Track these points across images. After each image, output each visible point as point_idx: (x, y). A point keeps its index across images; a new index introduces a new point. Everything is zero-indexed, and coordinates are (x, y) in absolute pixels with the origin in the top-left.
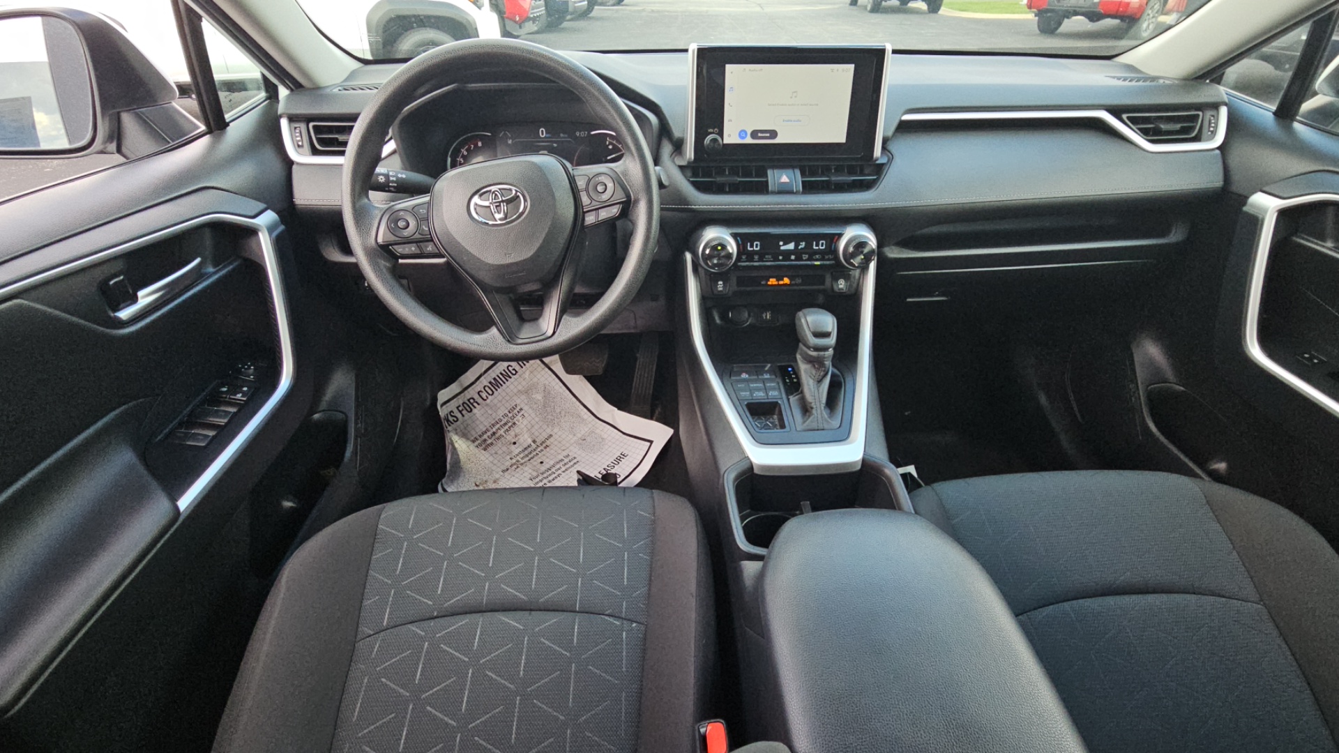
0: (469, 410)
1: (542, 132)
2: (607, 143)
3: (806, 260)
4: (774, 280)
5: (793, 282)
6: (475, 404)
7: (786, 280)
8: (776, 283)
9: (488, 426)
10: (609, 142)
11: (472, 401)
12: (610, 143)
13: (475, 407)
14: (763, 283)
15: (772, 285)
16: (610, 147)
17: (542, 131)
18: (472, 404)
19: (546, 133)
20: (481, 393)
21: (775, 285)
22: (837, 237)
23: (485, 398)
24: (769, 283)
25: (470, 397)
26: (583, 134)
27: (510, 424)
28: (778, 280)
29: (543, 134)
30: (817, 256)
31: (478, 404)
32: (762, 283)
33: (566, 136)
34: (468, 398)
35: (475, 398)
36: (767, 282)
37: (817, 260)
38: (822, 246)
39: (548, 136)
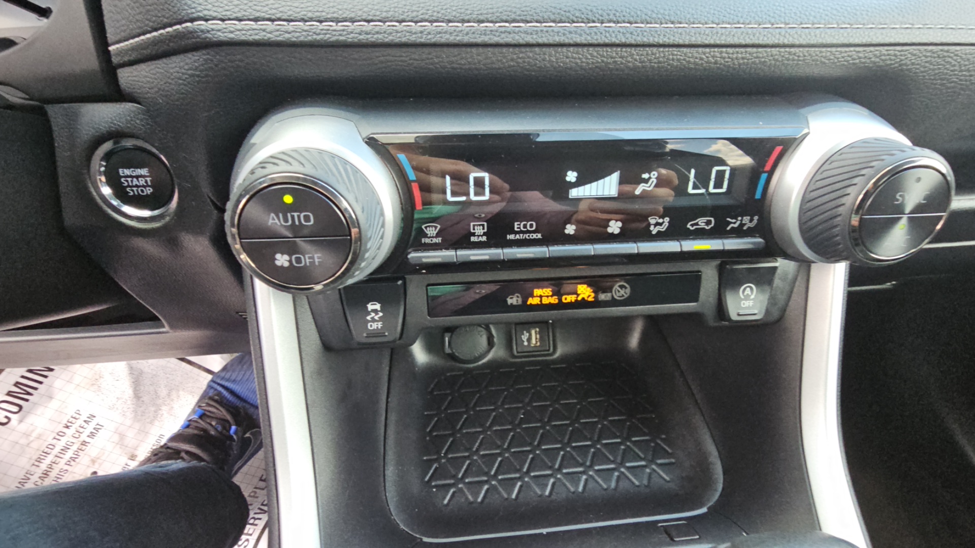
3: (661, 236)
4: (548, 291)
5: (603, 297)
7: (585, 292)
8: (554, 300)
14: (513, 300)
15: (541, 307)
21: (550, 307)
22: (779, 149)
24: (532, 301)
27: (75, 448)
28: (558, 293)
30: (701, 222)
32: (510, 301)
36: (525, 301)
37: (700, 234)
38: (718, 185)
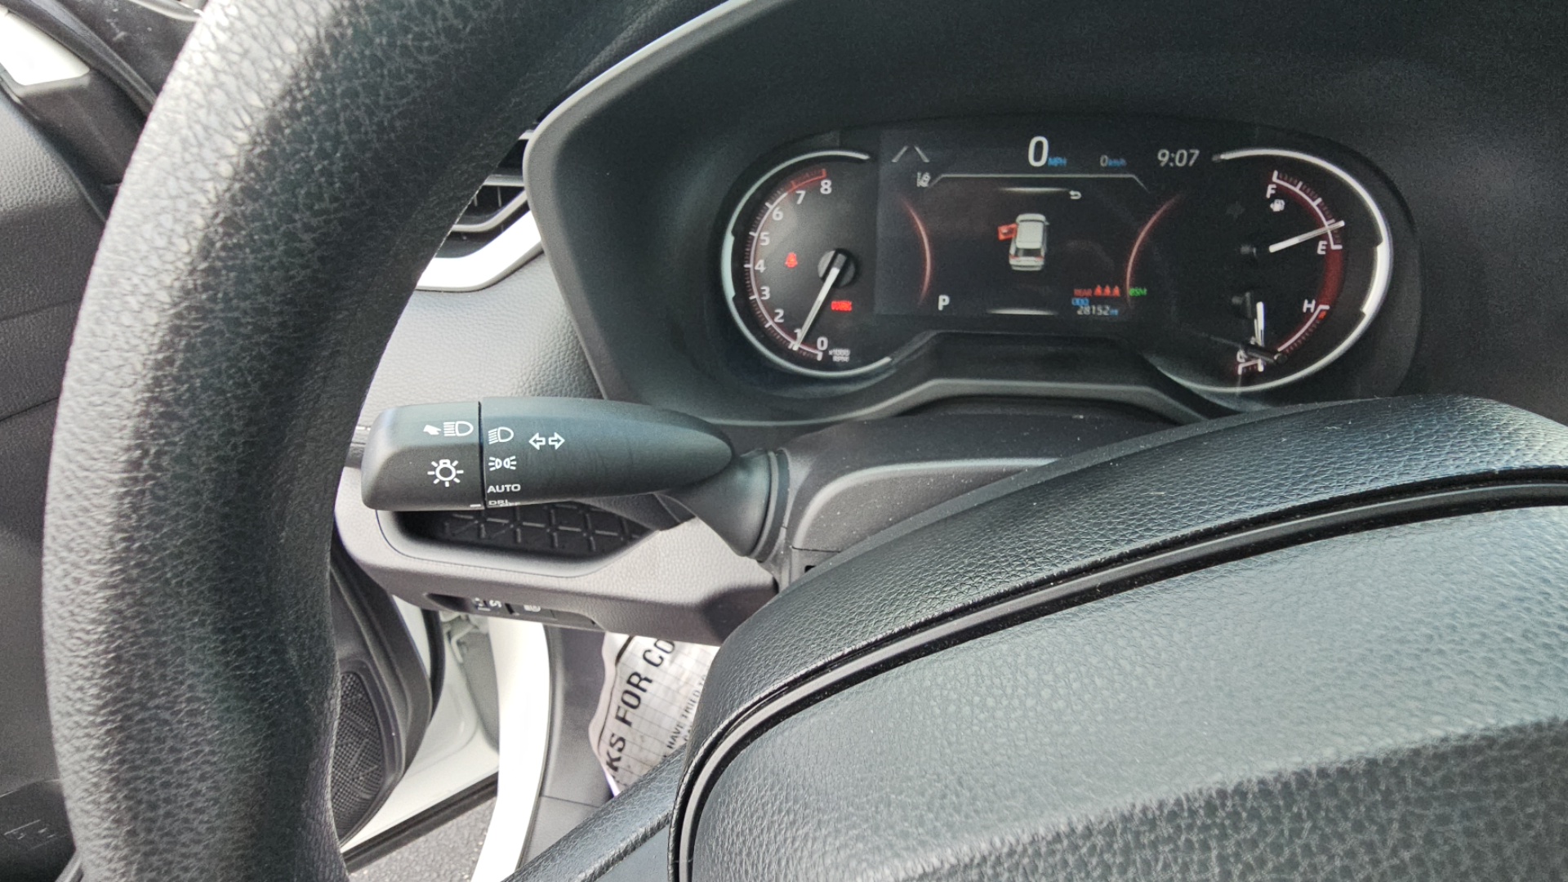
0: (634, 701)
1: (1039, 152)
2: (1270, 191)
6: (643, 684)
9: (678, 718)
10: (1279, 188)
11: (635, 680)
12: (1281, 193)
13: (644, 690)
16: (1278, 206)
17: (1039, 145)
18: (637, 686)
19: (1051, 154)
20: (648, 656)
23: (658, 661)
25: (630, 672)
26: (1184, 158)
29: (1038, 157)
31: (649, 681)
33: (1122, 162)
34: (626, 678)
35: (640, 671)
39: (1057, 161)
